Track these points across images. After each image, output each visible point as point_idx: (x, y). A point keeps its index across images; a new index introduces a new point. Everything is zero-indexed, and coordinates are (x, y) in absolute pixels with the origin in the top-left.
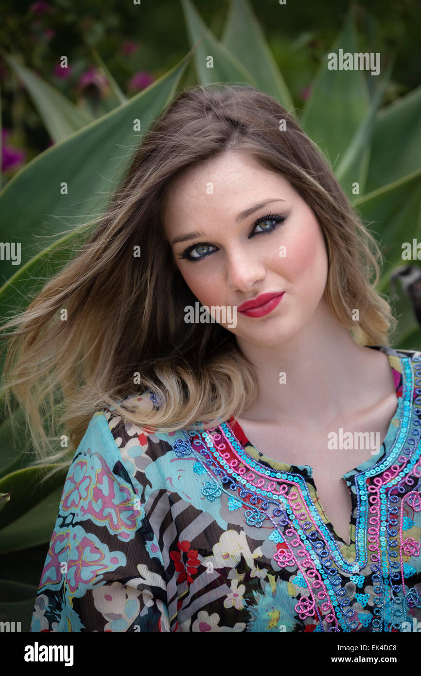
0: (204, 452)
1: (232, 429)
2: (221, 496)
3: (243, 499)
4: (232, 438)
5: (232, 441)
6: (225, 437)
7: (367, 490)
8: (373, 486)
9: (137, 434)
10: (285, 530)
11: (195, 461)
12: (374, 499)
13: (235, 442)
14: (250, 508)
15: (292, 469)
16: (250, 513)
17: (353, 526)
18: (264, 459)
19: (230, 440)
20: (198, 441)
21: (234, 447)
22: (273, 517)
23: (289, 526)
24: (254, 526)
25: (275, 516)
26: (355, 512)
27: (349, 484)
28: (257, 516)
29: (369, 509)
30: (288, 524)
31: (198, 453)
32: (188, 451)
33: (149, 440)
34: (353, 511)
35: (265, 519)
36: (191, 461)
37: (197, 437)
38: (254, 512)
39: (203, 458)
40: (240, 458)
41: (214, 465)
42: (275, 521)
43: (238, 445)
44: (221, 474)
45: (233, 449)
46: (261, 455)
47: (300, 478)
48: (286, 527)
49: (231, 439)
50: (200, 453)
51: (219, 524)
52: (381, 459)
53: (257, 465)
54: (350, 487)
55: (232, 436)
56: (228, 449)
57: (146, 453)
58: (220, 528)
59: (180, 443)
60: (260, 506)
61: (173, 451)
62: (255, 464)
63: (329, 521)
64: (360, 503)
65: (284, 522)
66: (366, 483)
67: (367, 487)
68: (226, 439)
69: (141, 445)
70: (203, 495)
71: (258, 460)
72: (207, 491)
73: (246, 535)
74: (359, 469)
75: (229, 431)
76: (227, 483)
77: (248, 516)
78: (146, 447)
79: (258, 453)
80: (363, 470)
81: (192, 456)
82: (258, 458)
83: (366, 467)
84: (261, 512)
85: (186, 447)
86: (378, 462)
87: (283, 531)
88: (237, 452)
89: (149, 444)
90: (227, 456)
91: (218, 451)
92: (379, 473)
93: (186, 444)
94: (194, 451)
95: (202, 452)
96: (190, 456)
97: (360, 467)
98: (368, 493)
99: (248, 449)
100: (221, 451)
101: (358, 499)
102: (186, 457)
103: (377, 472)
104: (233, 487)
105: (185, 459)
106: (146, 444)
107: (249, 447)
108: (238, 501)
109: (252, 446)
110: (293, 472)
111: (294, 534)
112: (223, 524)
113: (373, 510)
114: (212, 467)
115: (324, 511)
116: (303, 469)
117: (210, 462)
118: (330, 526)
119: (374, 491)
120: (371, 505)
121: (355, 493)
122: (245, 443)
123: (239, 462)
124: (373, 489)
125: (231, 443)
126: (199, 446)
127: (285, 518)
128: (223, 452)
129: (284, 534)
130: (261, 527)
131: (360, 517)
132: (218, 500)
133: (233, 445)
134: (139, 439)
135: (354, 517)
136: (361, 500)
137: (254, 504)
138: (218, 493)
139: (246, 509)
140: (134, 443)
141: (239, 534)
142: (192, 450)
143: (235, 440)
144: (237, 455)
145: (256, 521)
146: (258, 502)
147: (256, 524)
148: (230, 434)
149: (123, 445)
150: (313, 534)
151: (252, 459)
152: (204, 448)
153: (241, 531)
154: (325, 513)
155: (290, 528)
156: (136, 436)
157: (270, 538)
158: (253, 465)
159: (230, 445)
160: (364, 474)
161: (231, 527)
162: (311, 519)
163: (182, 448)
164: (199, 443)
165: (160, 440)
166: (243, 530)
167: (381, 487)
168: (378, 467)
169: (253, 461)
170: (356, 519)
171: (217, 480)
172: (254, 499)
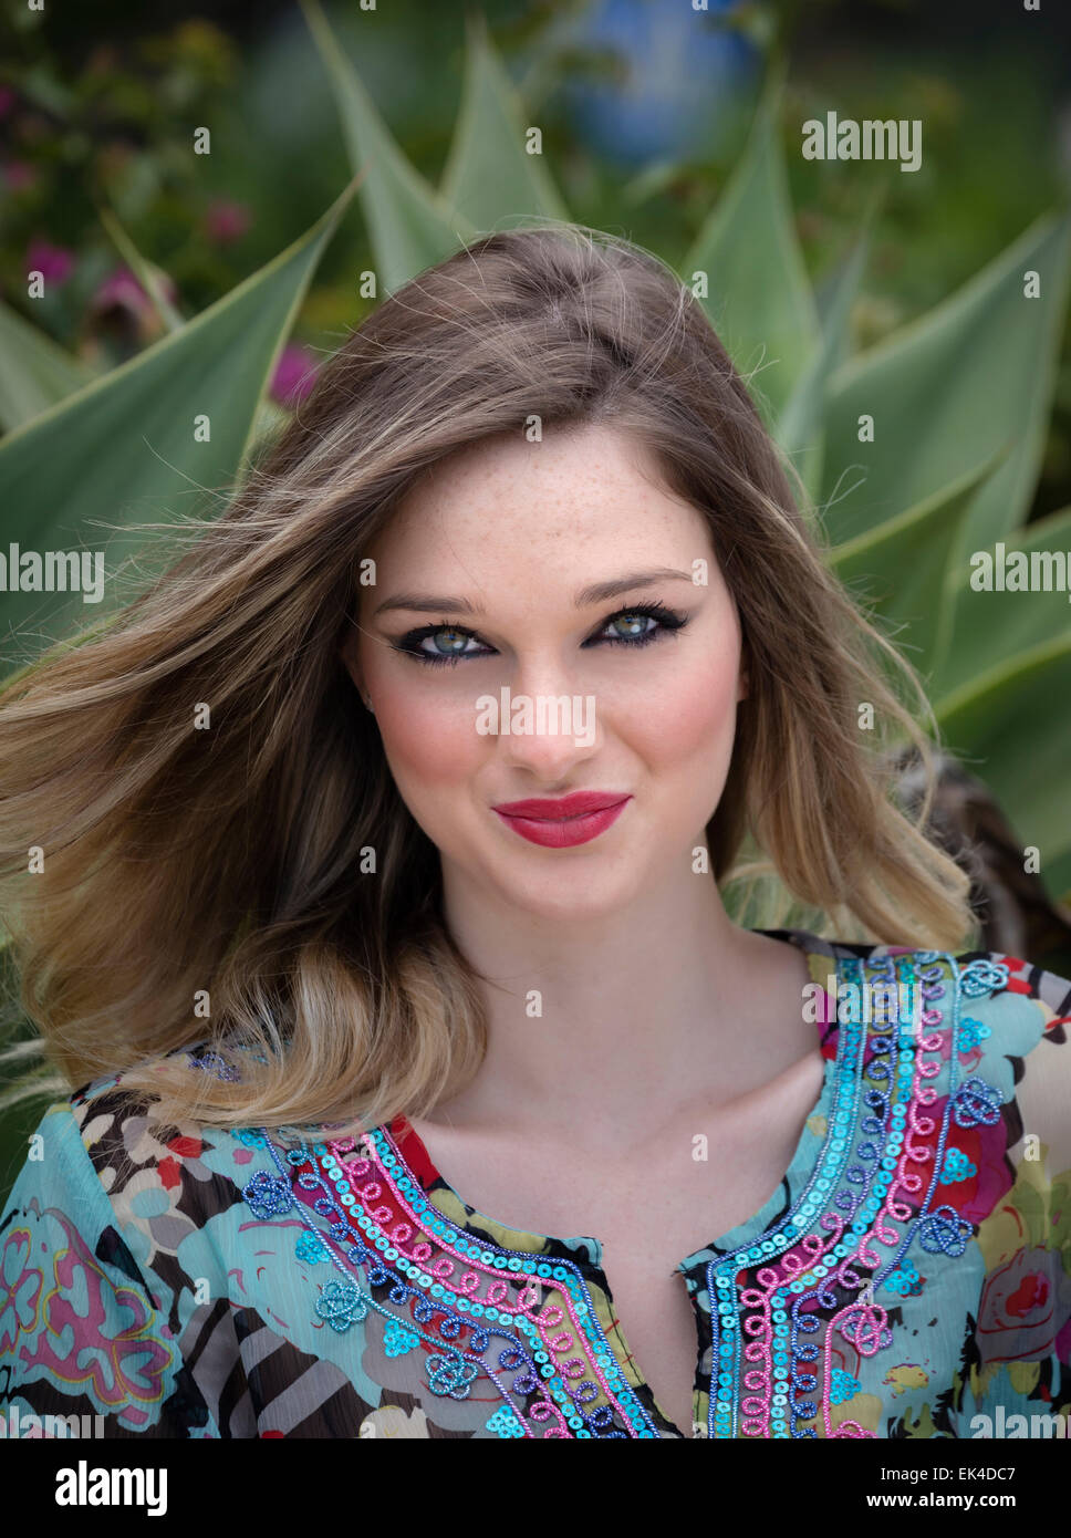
0: (327, 1206)
1: (399, 1146)
2: (365, 1319)
3: (424, 1325)
4: (398, 1168)
5: (399, 1175)
6: (380, 1167)
7: (739, 1301)
8: (753, 1292)
9: (153, 1158)
10: (529, 1405)
11: (302, 1230)
12: (755, 1325)
13: (405, 1179)
14: (441, 1350)
15: (549, 1248)
16: (440, 1361)
17: (703, 1394)
18: (477, 1221)
19: (392, 1173)
20: (312, 1177)
21: (402, 1192)
22: (498, 1372)
23: (539, 1394)
24: (448, 1395)
25: (504, 1368)
26: (706, 1360)
27: (691, 1285)
28: (457, 1368)
29: (743, 1350)
30: (537, 1388)
31: (309, 1209)
32: (284, 1203)
33: (185, 1173)
34: (700, 1356)
35: (477, 1377)
36: (291, 1228)
37: (307, 1167)
38: (451, 1359)
39: (321, 1223)
40: (416, 1221)
41: (350, 1238)
42: (503, 1382)
43: (412, 1187)
44: (368, 1262)
45: (399, 1197)
46: (470, 1211)
47: (570, 1271)
48: (533, 1397)
49: (397, 1172)
50: (313, 1207)
51: (359, 1392)
52: (776, 1220)
53: (460, 1236)
54: (693, 1295)
55: (397, 1164)
56: (388, 1198)
57: (180, 1207)
58: (363, 1403)
59: (264, 1182)
60: (465, 1342)
61: (244, 1203)
62: (455, 1236)
63: (644, 1381)
64: (720, 1336)
65: (527, 1383)
66: (737, 1283)
67: (739, 1293)
68: (384, 1171)
69: (164, 1188)
70: (320, 1316)
71: (463, 1225)
72: (329, 1308)
73: (427, 1420)
74: (719, 1246)
75: (391, 1152)
76: (384, 1285)
77: (434, 1370)
78: (177, 1191)
79: (462, 1207)
80: (729, 1247)
81: (295, 1215)
82: (463, 1219)
83: (739, 1242)
84: (467, 1360)
85: (278, 1194)
86: (769, 1228)
87: (523, 1406)
88: (410, 1205)
89: (185, 1185)
90: (383, 1214)
91: (361, 1204)
92: (771, 1256)
93: (278, 1186)
94: (300, 1204)
95: (321, 1205)
96: (288, 1217)
97: (722, 1240)
98: (742, 1308)
99: (438, 1196)
100: (369, 1202)
101: (715, 1325)
102: (277, 1219)
103: (765, 1254)
104: (398, 1296)
105: (277, 1224)
106: (179, 1184)
107: (440, 1191)
108: (410, 1331)
109: (448, 1188)
110: (551, 1255)
111: (552, 1414)
112: (369, 1392)
113: (752, 1353)
114: (345, 1245)
115: (630, 1352)
116: (578, 1245)
117: (341, 1232)
118: (644, 1393)
119: (757, 1304)
120: (748, 1339)
121: (707, 1308)
122: (431, 1181)
123: (416, 1230)
124: (753, 1298)
125: (396, 1181)
126: (315, 1190)
127: (530, 1373)
128: (373, 1204)
129: (526, 1414)
130: (467, 1398)
131: (720, 1372)
132: (357, 1330)
133: (400, 1186)
134: (159, 1172)
135: (705, 1371)
136: (721, 1328)
137: (450, 1340)
138: (358, 1311)
139: (431, 1352)
140: (146, 1182)
141: (409, 1416)
142: (293, 1201)
143: (404, 1175)
144: (409, 1212)
145: (453, 1383)
146: (462, 1334)
147: (454, 1389)
148: (392, 1157)
149: (118, 1188)
150: (601, 1415)
151: (447, 1222)
152: (326, 1196)
153: (416, 1409)
154: (632, 1359)
155: (543, 1399)
156: (151, 1163)
157: (488, 1426)
158: (451, 1237)
159: (392, 1186)
160: (733, 1258)
161: (389, 1398)
162: (598, 1376)
163: (267, 1195)
164: (313, 1182)
165: (214, 1174)
166: (420, 1407)
167: (775, 1293)
168: (770, 1240)
169: (451, 1228)
170: (710, 1377)
171: (357, 1279)
172: (452, 1326)
